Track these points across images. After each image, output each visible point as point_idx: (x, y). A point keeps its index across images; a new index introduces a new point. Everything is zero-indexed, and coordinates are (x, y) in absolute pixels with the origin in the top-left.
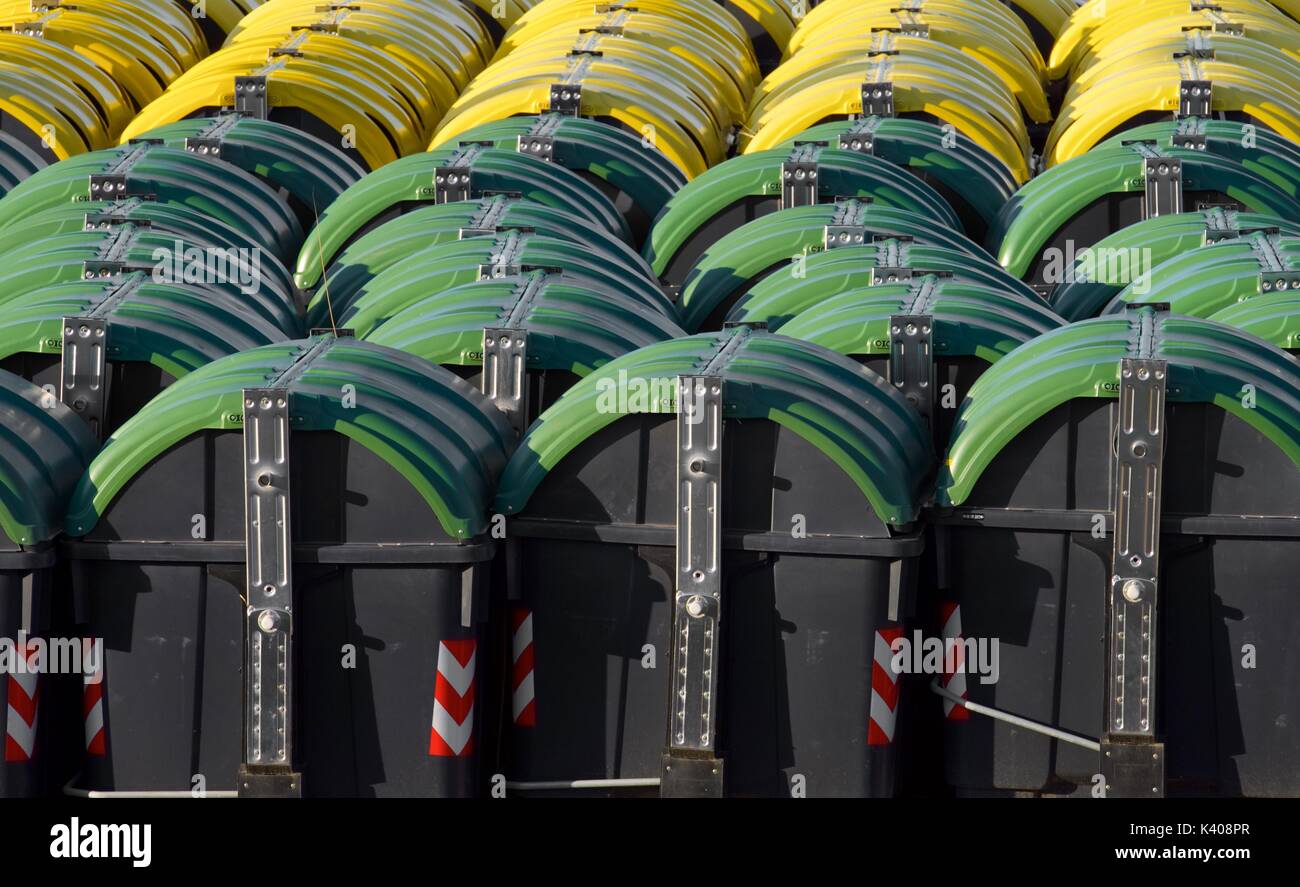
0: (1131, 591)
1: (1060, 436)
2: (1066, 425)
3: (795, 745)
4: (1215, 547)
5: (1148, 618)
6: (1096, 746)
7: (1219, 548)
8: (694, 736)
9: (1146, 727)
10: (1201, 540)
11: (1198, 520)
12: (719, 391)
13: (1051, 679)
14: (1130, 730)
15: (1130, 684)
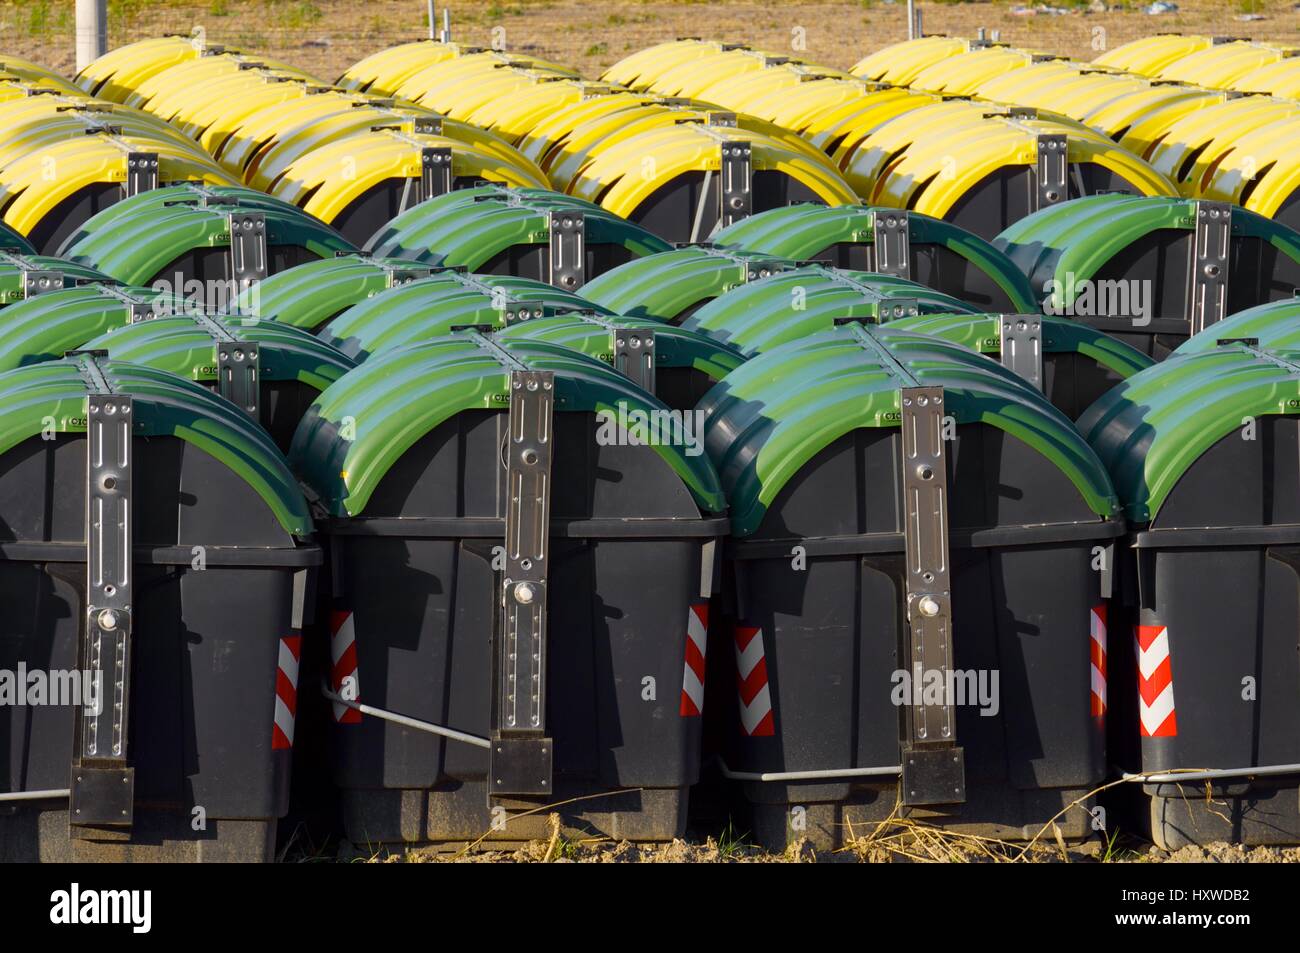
0: (524, 593)
1: (451, 445)
2: (456, 436)
3: (199, 752)
4: (596, 549)
5: (539, 618)
6: (486, 744)
7: (601, 550)
8: (106, 746)
9: (537, 722)
10: (585, 542)
11: (583, 524)
12: (129, 409)
13: (441, 681)
14: (521, 726)
15: (522, 682)
